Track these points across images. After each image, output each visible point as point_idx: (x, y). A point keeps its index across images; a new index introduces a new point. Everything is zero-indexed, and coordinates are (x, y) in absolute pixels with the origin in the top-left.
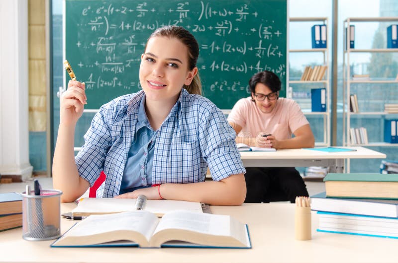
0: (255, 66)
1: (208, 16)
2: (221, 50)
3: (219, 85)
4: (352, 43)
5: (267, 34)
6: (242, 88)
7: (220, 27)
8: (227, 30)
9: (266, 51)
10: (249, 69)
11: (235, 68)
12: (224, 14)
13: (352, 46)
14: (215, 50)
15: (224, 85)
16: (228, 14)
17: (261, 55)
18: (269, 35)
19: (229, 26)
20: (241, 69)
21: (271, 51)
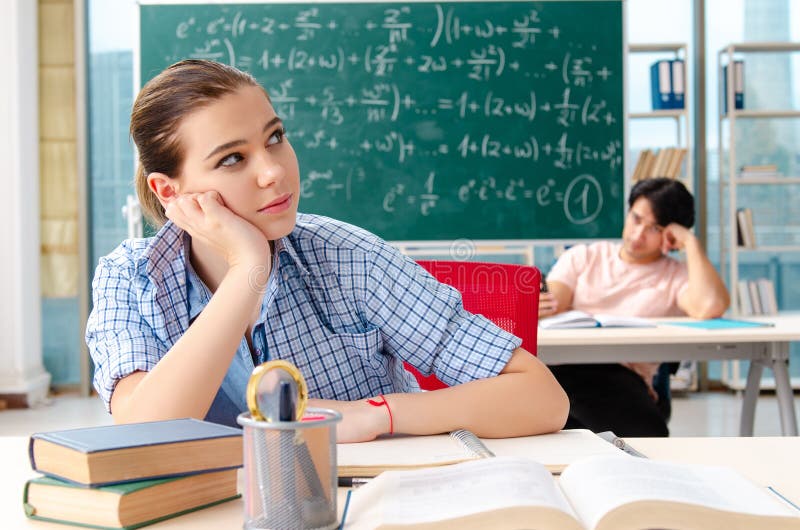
0: (555, 145)
1: (452, 35)
2: (481, 111)
3: (478, 187)
4: (739, 98)
5: (581, 76)
6: (528, 194)
7: (479, 61)
8: (494, 68)
9: (579, 113)
10: (542, 152)
11: (512, 149)
12: (487, 32)
13: (739, 105)
14: (468, 110)
15: (488, 187)
16: (496, 33)
17: (568, 120)
18: (586, 77)
19: (497, 58)
20: (526, 151)
21: (590, 111)
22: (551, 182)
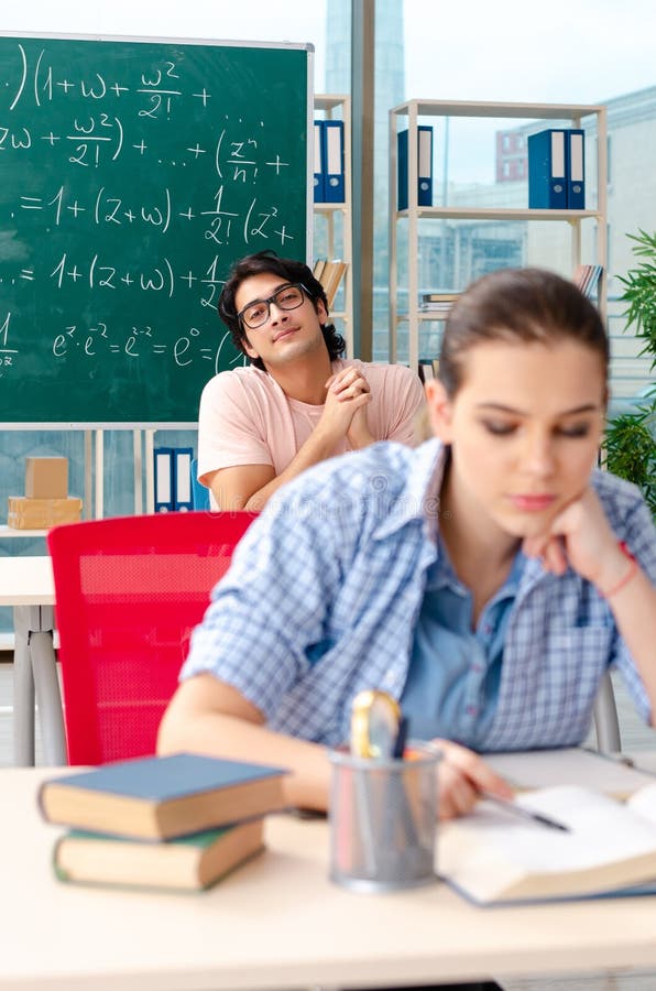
0: (201, 273)
1: (43, 95)
2: (86, 216)
3: (81, 335)
4: (424, 186)
5: (242, 167)
6: (159, 348)
7: (84, 136)
8: (108, 149)
9: (238, 223)
10: (181, 284)
11: (135, 277)
12: (98, 92)
13: (425, 198)
14: (67, 214)
15: (96, 336)
16: (110, 93)
17: (221, 235)
18: (249, 169)
19: (114, 132)
20: (157, 284)
21: (254, 223)
22: (194, 332)
